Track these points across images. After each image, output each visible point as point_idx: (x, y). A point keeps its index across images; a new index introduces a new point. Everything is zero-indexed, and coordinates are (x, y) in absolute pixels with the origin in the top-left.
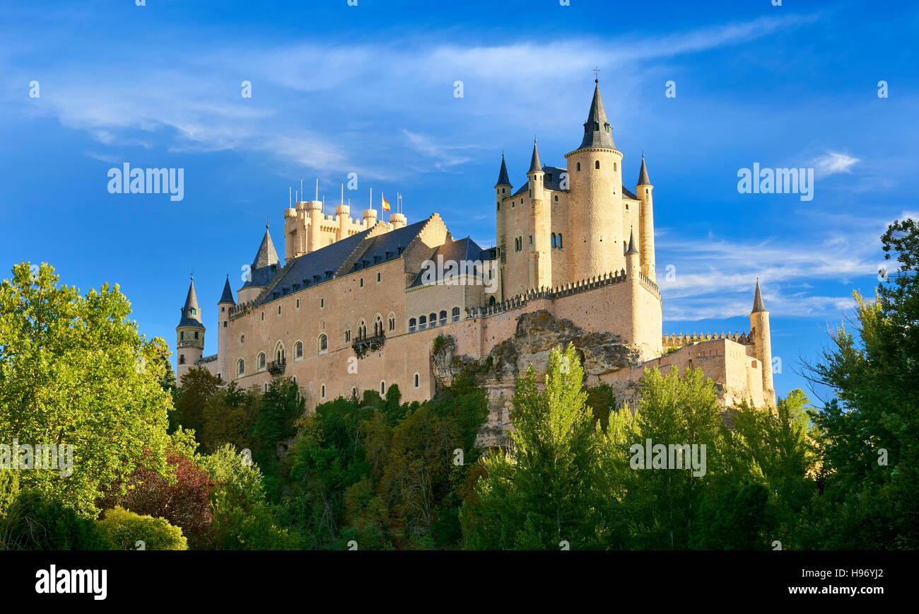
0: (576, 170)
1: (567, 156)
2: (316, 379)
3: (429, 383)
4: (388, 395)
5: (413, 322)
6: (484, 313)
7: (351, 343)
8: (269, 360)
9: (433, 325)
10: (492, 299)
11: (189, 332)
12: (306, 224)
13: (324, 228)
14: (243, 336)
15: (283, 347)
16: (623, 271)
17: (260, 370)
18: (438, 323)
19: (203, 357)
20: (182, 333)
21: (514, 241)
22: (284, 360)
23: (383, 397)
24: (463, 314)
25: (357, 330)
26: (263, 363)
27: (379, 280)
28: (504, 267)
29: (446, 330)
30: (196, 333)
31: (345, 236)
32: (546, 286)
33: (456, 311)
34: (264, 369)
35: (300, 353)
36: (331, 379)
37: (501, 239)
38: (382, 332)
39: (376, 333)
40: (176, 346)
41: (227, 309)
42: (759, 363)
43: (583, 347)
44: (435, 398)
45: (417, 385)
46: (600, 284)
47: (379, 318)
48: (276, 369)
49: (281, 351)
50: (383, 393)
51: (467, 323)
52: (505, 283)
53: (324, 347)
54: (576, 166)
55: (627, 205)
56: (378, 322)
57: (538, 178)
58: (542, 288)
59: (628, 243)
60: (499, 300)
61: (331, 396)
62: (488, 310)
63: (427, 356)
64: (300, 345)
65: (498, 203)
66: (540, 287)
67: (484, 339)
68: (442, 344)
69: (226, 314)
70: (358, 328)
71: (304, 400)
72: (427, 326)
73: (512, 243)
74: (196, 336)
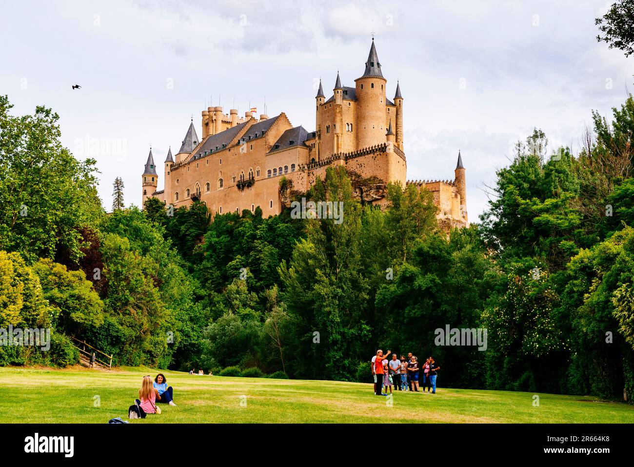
0: (360, 88)
1: (355, 81)
2: (217, 203)
3: (278, 205)
4: (256, 212)
5: (269, 172)
6: (309, 167)
7: (236, 183)
8: (191, 193)
9: (280, 174)
10: (313, 159)
11: (149, 179)
12: (214, 119)
13: (223, 122)
14: (178, 180)
15: (199, 186)
16: (385, 144)
17: (187, 199)
18: (283, 173)
19: (157, 191)
20: (145, 178)
21: (326, 128)
22: (200, 193)
23: (253, 213)
24: (297, 168)
25: (240, 177)
26: (188, 195)
27: (251, 149)
28: (320, 142)
29: (288, 177)
30: (153, 178)
31: (235, 125)
32: (342, 152)
33: (293, 166)
34: (189, 198)
35: (208, 189)
36: (225, 203)
37: (318, 126)
38: (253, 178)
39: (250, 178)
40: (142, 185)
41: (169, 165)
42: (459, 196)
43: (362, 186)
44: (281, 213)
45: (271, 207)
46: (372, 151)
47: (251, 170)
48: (195, 198)
49: (198, 188)
50: (253, 211)
51: (299, 173)
52: (320, 151)
53: (221, 186)
54: (361, 86)
55: (389, 109)
56: (251, 172)
57: (339, 92)
58: (340, 153)
59: (388, 128)
60: (317, 160)
61: (225, 212)
62: (311, 166)
63: (276, 191)
64: (208, 184)
65: (317, 107)
66: (339, 153)
67: (308, 182)
68: (285, 185)
69: (169, 168)
70: (240, 175)
71: (210, 215)
72: (277, 174)
73: (324, 129)
74: (153, 180)
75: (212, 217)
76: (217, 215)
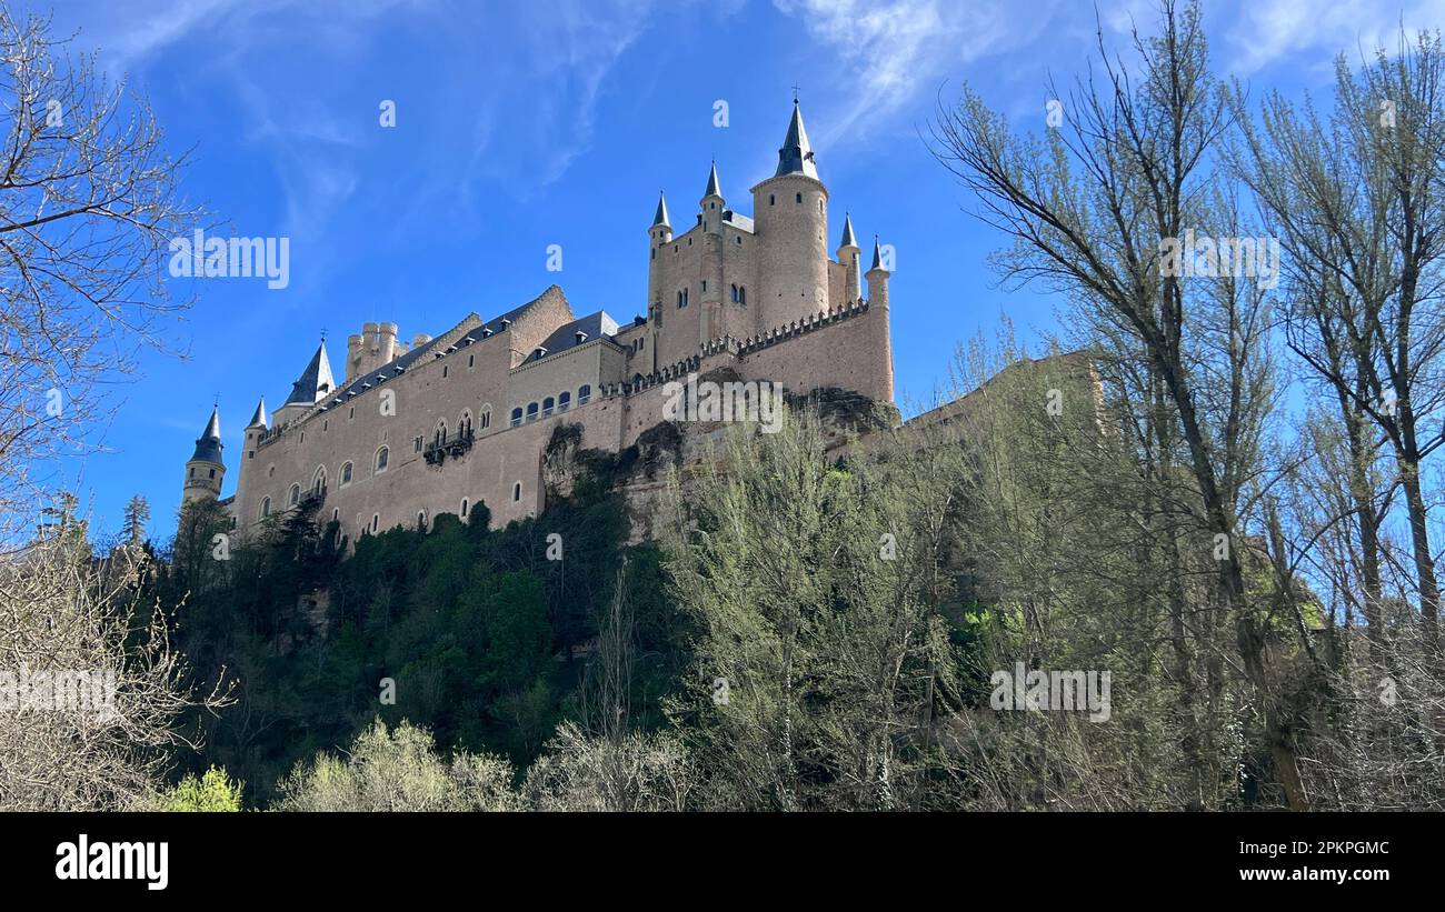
0: (768, 204)
1: (754, 188)
2: (366, 508)
3: (536, 494)
4: (471, 517)
5: (517, 413)
6: (627, 392)
7: (422, 451)
8: (303, 492)
9: (548, 413)
10: (638, 377)
11: (203, 468)
14: (273, 468)
15: (326, 473)
17: (290, 508)
18: (556, 411)
19: (218, 500)
20: (193, 469)
21: (676, 296)
22: (325, 489)
23: (464, 519)
24: (595, 393)
25: (434, 435)
26: (295, 498)
27: (471, 365)
28: (658, 333)
29: (568, 418)
30: (212, 469)
33: (585, 391)
34: (296, 503)
35: (347, 478)
36: (389, 505)
37: (656, 295)
38: (470, 432)
39: (462, 433)
40: (183, 485)
41: (255, 437)
44: (545, 513)
45: (517, 498)
47: (466, 415)
48: (310, 502)
49: (322, 478)
50: (464, 514)
51: (602, 405)
52: (658, 347)
53: (383, 465)
54: (770, 198)
61: (385, 526)
62: (633, 387)
63: (536, 457)
64: (349, 467)
65: (653, 251)
66: (721, 338)
67: (625, 427)
68: (561, 436)
69: (254, 441)
70: (435, 432)
71: (346, 538)
72: (539, 416)
73: (671, 299)
74: (212, 473)
75: (350, 543)
76: (366, 537)
